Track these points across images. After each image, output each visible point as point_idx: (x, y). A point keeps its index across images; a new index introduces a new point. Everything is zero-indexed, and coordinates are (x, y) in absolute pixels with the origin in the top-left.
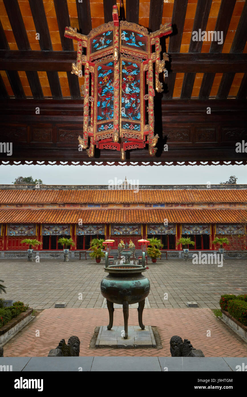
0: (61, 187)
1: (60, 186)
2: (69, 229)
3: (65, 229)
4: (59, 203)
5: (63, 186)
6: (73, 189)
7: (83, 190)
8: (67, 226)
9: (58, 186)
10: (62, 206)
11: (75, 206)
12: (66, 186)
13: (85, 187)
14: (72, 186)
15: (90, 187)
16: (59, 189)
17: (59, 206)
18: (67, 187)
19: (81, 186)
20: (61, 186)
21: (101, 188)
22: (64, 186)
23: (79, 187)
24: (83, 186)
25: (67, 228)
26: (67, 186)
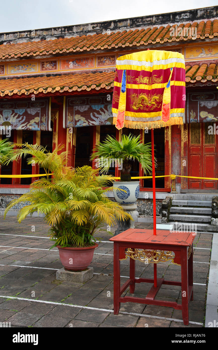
0: (62, 31)
1: (59, 28)
2: (43, 120)
3: (33, 117)
4: (39, 57)
5: (65, 27)
6: (89, 32)
7: (116, 31)
8: (38, 110)
9: (55, 29)
10: (48, 65)
11: (84, 62)
12: (73, 26)
13: (119, 25)
14: (87, 25)
15: (134, 21)
16: (56, 37)
17: (43, 67)
18: (75, 30)
19: (111, 22)
20: (61, 28)
21: (163, 22)
22: (70, 28)
23: (106, 25)
24: (115, 22)
25: (37, 115)
26: (76, 26)
